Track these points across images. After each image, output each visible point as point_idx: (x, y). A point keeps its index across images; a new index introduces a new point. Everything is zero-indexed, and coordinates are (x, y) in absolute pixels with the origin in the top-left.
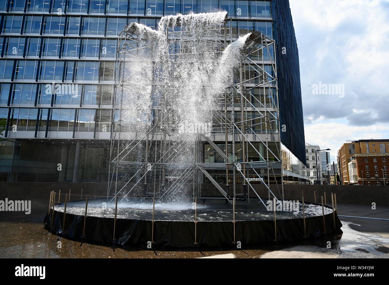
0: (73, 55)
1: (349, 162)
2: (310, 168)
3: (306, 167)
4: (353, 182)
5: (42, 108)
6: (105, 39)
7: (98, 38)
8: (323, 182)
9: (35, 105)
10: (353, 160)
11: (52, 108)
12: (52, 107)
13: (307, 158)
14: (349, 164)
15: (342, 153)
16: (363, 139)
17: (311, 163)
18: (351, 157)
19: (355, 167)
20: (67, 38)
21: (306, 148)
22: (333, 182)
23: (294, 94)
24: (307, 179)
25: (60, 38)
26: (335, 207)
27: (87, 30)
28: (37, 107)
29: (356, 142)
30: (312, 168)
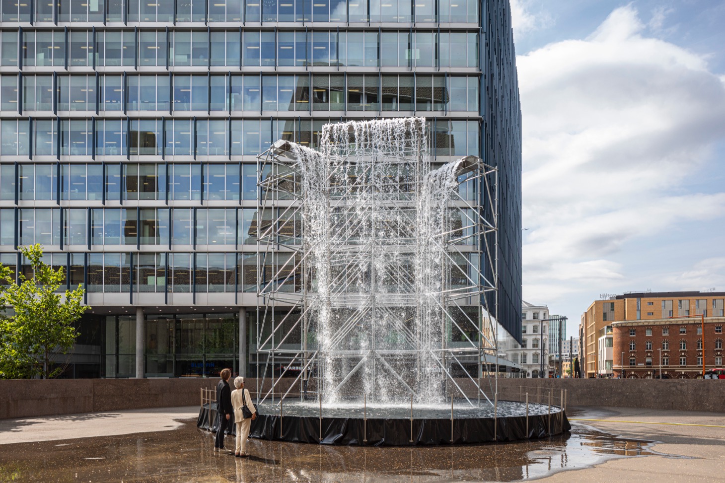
0: (116, 151)
1: (600, 336)
2: (528, 347)
3: (520, 346)
4: (605, 373)
5: (72, 253)
6: (171, 119)
7: (159, 119)
8: (550, 372)
9: (62, 248)
10: (610, 332)
11: (89, 253)
12: (89, 251)
13: (523, 329)
14: (600, 339)
15: (590, 319)
16: (632, 293)
17: (529, 338)
18: (606, 327)
19: (610, 344)
20: (102, 119)
21: (523, 311)
22: (568, 371)
23: (509, 212)
24: (520, 367)
25: (89, 119)
26: (564, 407)
27: (137, 102)
28: (64, 250)
29: (618, 297)
30: (532, 348)
